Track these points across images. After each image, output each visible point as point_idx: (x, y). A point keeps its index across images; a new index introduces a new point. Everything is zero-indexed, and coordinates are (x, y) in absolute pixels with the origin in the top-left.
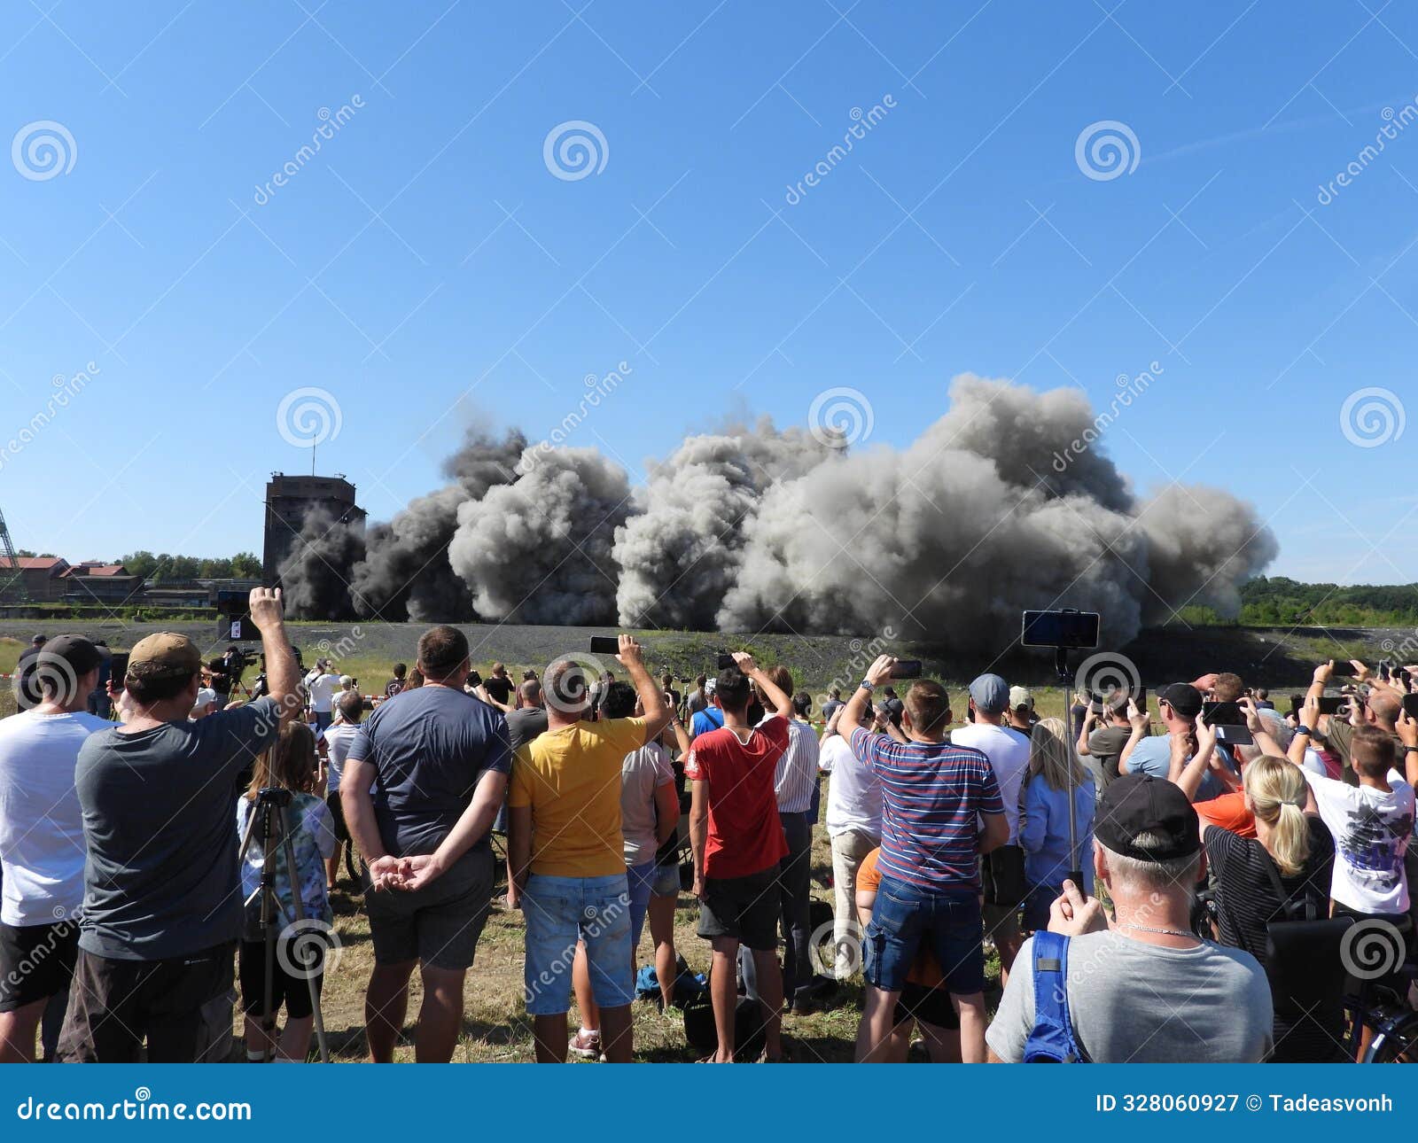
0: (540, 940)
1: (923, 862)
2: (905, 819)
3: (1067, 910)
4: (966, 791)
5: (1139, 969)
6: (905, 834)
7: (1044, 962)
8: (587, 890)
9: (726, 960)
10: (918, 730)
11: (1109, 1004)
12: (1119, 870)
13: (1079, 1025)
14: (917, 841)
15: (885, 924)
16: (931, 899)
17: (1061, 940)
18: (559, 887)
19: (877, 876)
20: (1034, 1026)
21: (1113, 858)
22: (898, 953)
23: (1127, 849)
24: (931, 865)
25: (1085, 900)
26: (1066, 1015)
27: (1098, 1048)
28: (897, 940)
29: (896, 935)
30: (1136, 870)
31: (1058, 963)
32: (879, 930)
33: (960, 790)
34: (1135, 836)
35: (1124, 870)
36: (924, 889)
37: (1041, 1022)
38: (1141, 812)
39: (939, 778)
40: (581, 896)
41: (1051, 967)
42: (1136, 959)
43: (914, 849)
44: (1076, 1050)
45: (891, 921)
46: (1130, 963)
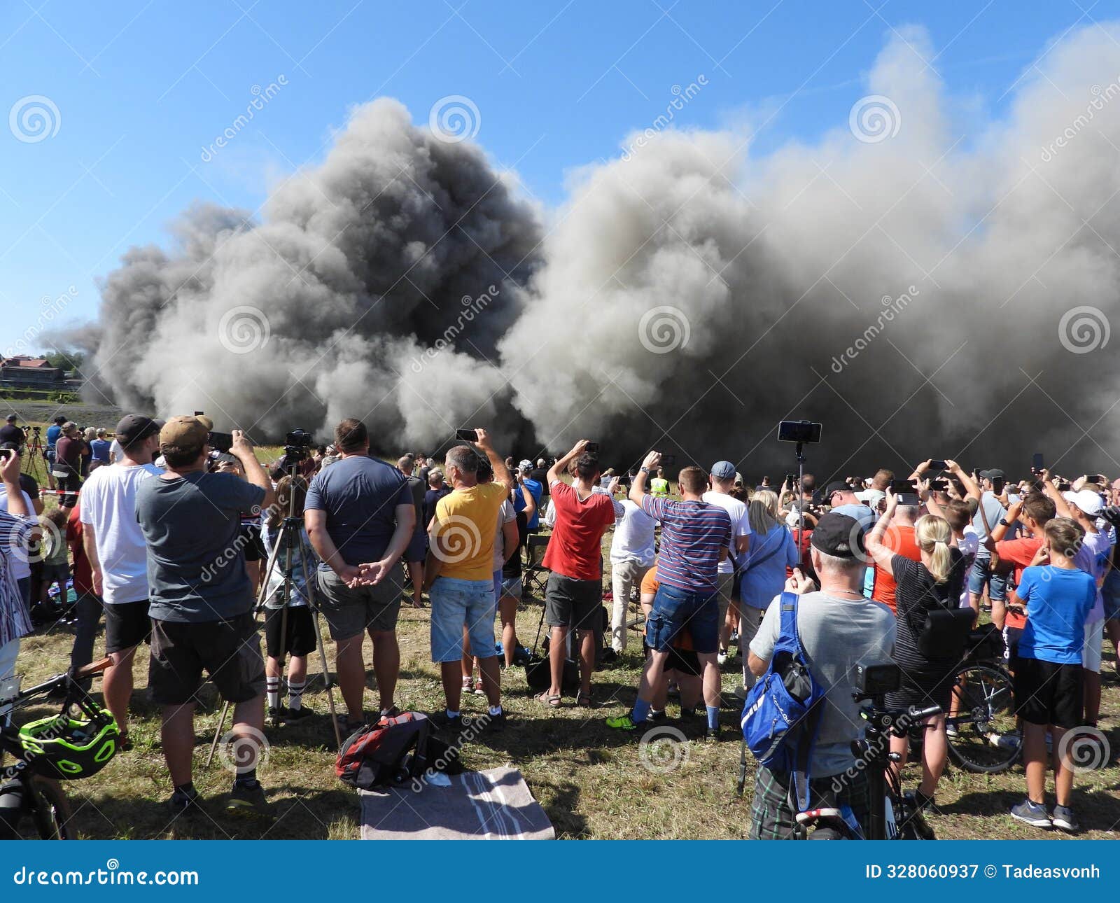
0: (445, 617)
1: (689, 575)
2: (679, 547)
3: (795, 585)
5: (835, 610)
6: (679, 557)
7: (785, 607)
8: (475, 587)
9: (561, 633)
10: (690, 492)
11: (818, 626)
12: (828, 562)
13: (803, 637)
14: (686, 561)
15: (663, 612)
16: (692, 598)
17: (794, 596)
18: (459, 585)
19: (655, 584)
20: (779, 638)
21: (824, 557)
22: (669, 630)
23: (833, 552)
24: (695, 577)
25: (805, 579)
26: (796, 632)
27: (811, 648)
28: (669, 622)
29: (669, 619)
30: (837, 562)
31: (793, 607)
32: (659, 616)
34: (838, 545)
35: (830, 563)
36: (689, 592)
37: (783, 635)
38: (841, 532)
40: (471, 590)
41: (790, 608)
42: (833, 605)
43: (683, 566)
44: (800, 648)
45: (668, 610)
46: (830, 607)
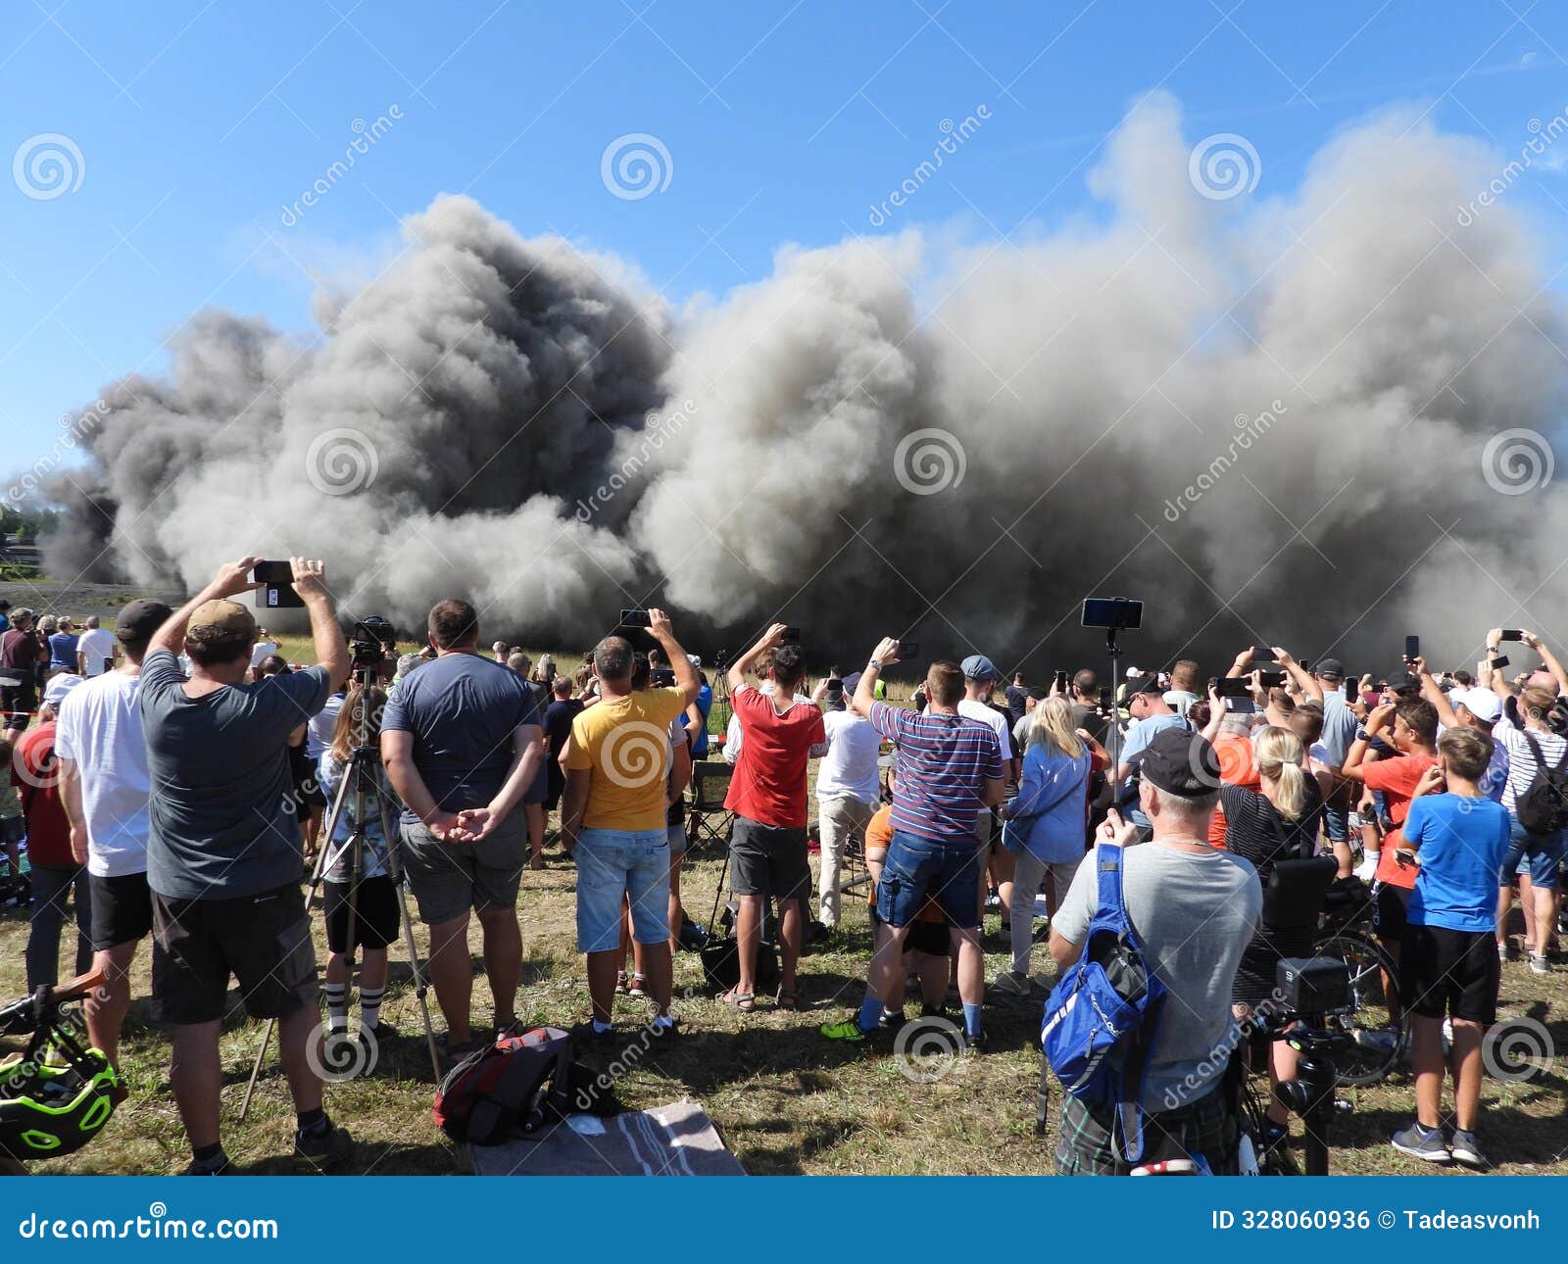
0: (595, 887)
1: (936, 819)
2: (922, 781)
3: (1110, 832)
4: (978, 759)
5: (1177, 870)
6: (922, 794)
7: (1105, 865)
8: (639, 841)
9: (753, 904)
10: (939, 702)
11: (1153, 892)
12: (1170, 804)
13: (1131, 908)
14: (932, 800)
15: (900, 871)
16: (941, 850)
17: (1117, 850)
18: (615, 839)
19: (887, 834)
20: (1096, 910)
22: (910, 896)
23: (1178, 790)
24: (944, 821)
25: (1123, 824)
26: (1121, 902)
28: (909, 884)
29: (909, 880)
30: (1184, 804)
31: (1117, 865)
32: (894, 876)
33: (973, 758)
35: (1173, 805)
36: (937, 842)
37: (1103, 906)
39: (958, 746)
40: (634, 846)
41: (1112, 868)
42: (1173, 862)
43: (928, 807)
44: (1128, 926)
45: (907, 869)
46: (1169, 865)
